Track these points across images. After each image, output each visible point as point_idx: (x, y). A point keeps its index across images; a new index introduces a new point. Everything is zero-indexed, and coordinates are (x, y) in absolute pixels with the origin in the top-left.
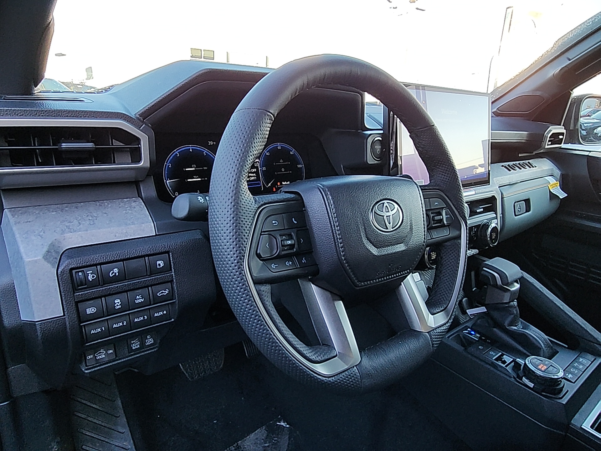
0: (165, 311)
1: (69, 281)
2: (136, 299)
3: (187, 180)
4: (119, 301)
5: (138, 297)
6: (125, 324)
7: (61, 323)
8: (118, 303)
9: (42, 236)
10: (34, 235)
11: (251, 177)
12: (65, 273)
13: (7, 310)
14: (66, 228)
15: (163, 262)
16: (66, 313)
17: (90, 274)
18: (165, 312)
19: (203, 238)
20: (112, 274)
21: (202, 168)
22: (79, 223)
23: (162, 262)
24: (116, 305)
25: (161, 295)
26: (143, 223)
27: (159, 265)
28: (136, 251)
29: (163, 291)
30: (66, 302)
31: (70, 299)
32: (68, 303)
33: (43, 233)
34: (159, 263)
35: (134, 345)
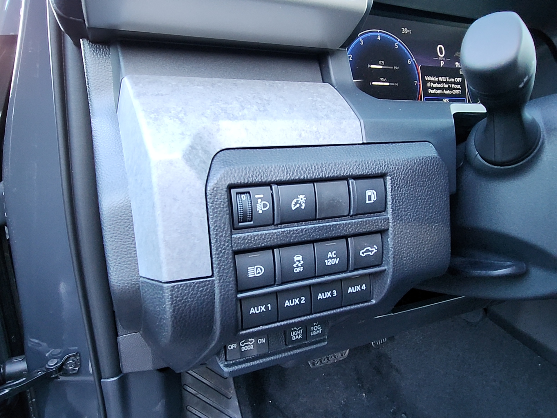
0: (364, 285)
1: (225, 209)
2: (328, 259)
3: (371, 83)
4: (300, 258)
5: (330, 255)
6: (302, 302)
7: (207, 289)
8: (299, 261)
9: (183, 120)
10: (170, 117)
11: (455, 89)
12: (219, 191)
13: (118, 256)
14: (220, 111)
15: (375, 193)
16: (216, 271)
17: (259, 201)
18: (364, 287)
19: (438, 157)
20: (295, 205)
21: (392, 68)
22: (242, 106)
23: (373, 193)
24: (295, 266)
25: (365, 254)
26: (344, 119)
27: (370, 197)
28: (335, 165)
29: (369, 248)
30: (217, 250)
31: (224, 245)
32: (221, 251)
33: (183, 115)
34: (370, 194)
35: (294, 333)
